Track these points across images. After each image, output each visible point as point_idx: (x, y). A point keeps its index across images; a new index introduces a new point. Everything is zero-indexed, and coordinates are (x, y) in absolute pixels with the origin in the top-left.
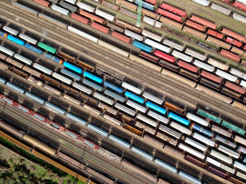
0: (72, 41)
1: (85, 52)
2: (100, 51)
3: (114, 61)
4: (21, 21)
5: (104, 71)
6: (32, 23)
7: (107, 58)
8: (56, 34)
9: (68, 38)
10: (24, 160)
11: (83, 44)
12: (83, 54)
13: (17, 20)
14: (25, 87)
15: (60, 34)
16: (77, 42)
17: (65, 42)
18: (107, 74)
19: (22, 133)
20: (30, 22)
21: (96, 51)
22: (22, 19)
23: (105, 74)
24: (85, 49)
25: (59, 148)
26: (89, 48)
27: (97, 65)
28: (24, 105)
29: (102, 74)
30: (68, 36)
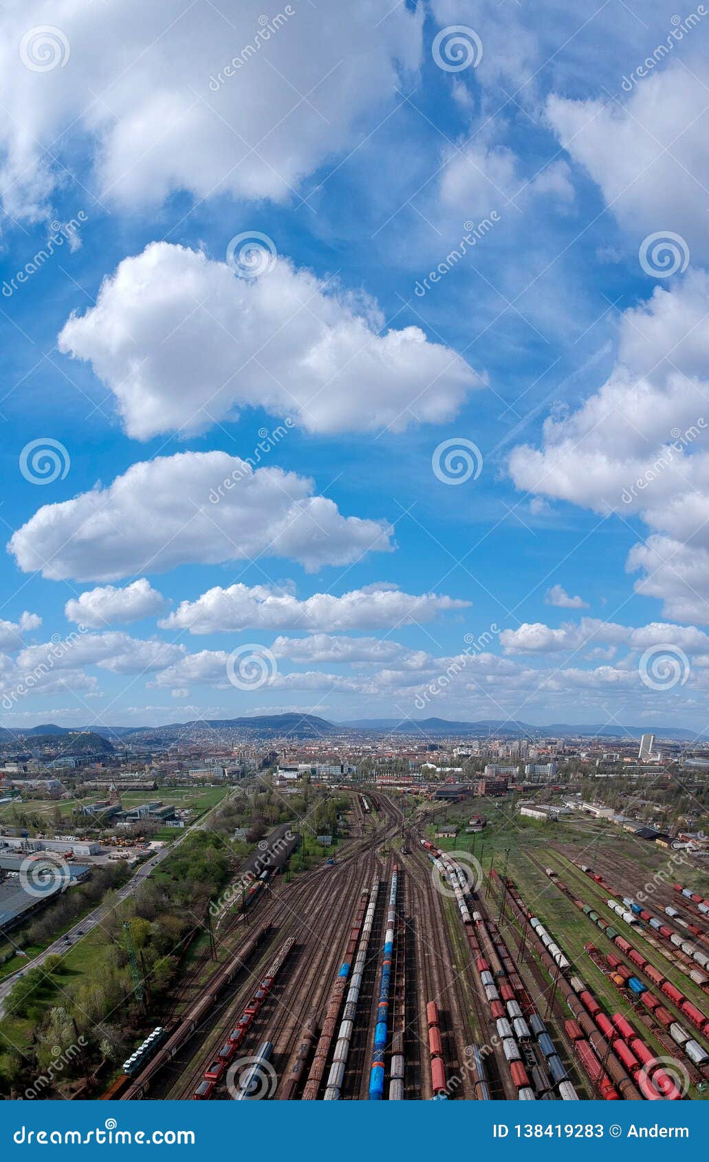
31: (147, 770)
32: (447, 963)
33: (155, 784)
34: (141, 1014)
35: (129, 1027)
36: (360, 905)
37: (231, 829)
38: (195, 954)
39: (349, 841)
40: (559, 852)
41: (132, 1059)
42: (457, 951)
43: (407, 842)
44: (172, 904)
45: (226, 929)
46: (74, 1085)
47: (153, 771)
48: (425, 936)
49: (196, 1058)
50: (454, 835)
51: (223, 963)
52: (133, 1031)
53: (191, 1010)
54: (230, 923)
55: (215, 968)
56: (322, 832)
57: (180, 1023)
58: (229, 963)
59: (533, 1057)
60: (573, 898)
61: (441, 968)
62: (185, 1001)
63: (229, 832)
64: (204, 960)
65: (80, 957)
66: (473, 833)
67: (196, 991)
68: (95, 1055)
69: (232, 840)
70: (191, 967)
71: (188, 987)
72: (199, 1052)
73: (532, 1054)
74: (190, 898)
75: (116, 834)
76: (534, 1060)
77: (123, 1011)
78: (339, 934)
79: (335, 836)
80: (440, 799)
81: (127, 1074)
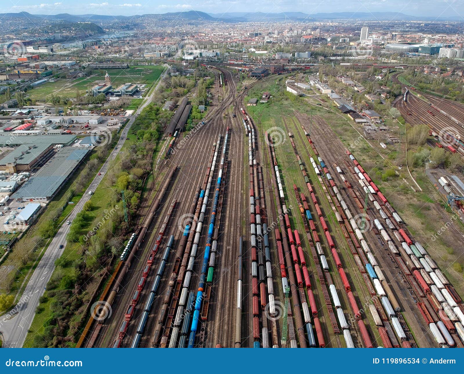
0: (228, 292)
1: (223, 306)
2: (231, 318)
3: (225, 335)
4: (228, 251)
5: (208, 330)
6: (230, 258)
7: (226, 327)
8: (229, 278)
9: (231, 288)
10: (88, 302)
11: (230, 301)
12: (219, 305)
13: (228, 247)
14: (165, 274)
15: (231, 280)
16: (230, 295)
17: (225, 286)
18: (206, 333)
19: (117, 289)
20: (231, 256)
21: (229, 314)
22: (231, 250)
23: (204, 332)
24: (226, 305)
25: (106, 325)
26: (229, 308)
27: (213, 322)
28: (145, 282)
29: (203, 328)
30: (232, 287)
31: (123, 52)
32: (240, 190)
33: (127, 65)
34: (127, 227)
35: (122, 236)
36: (212, 152)
37: (163, 101)
38: (147, 187)
39: (212, 108)
40: (298, 120)
41: (124, 253)
42: (245, 182)
43: (235, 109)
44: (138, 157)
45: (160, 170)
46: (102, 272)
47: (126, 53)
48: (234, 171)
49: (147, 246)
50: (255, 105)
51: (158, 191)
52: (123, 237)
53: (145, 220)
54: (161, 167)
55: (155, 195)
56: (201, 103)
57: (142, 228)
58: (161, 191)
59: (261, 246)
60: (297, 153)
61: (237, 192)
62: (143, 216)
63: (162, 103)
64: (151, 190)
65: (99, 197)
66: (263, 103)
67: (147, 209)
68: (109, 254)
69: (163, 110)
70: (146, 195)
71: (144, 207)
72: (148, 243)
73: (261, 244)
74: (145, 153)
75: (110, 107)
76: (261, 247)
77: (119, 227)
78: (202, 171)
79: (206, 105)
80: (253, 76)
81: (122, 260)
